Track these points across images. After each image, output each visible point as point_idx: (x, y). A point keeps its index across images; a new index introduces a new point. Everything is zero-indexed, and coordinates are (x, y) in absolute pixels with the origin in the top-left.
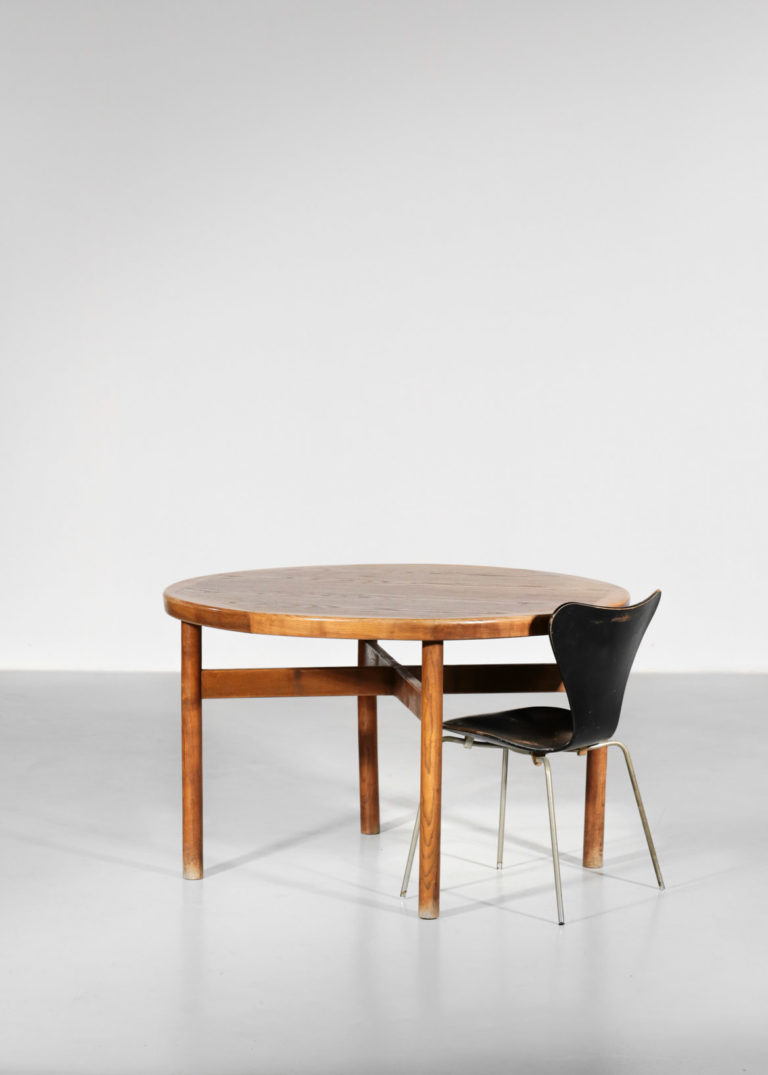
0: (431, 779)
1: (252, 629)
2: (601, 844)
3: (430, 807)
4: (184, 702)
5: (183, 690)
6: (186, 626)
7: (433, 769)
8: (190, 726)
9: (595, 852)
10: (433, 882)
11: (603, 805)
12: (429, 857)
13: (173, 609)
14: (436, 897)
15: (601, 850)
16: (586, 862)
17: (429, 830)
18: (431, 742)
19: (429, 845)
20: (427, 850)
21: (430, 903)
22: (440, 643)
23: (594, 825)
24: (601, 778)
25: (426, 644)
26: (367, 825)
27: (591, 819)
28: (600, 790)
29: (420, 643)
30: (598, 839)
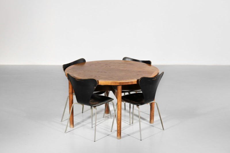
0: (119, 112)
2: (153, 119)
3: (119, 117)
4: (69, 93)
5: (69, 91)
7: (119, 110)
8: (71, 98)
9: (152, 121)
10: (120, 132)
11: (154, 111)
15: (153, 120)
16: (150, 122)
17: (119, 122)
18: (119, 105)
20: (119, 126)
21: (119, 136)
23: (152, 115)
24: (153, 106)
26: (107, 112)
27: (151, 114)
28: (153, 108)
30: (153, 118)
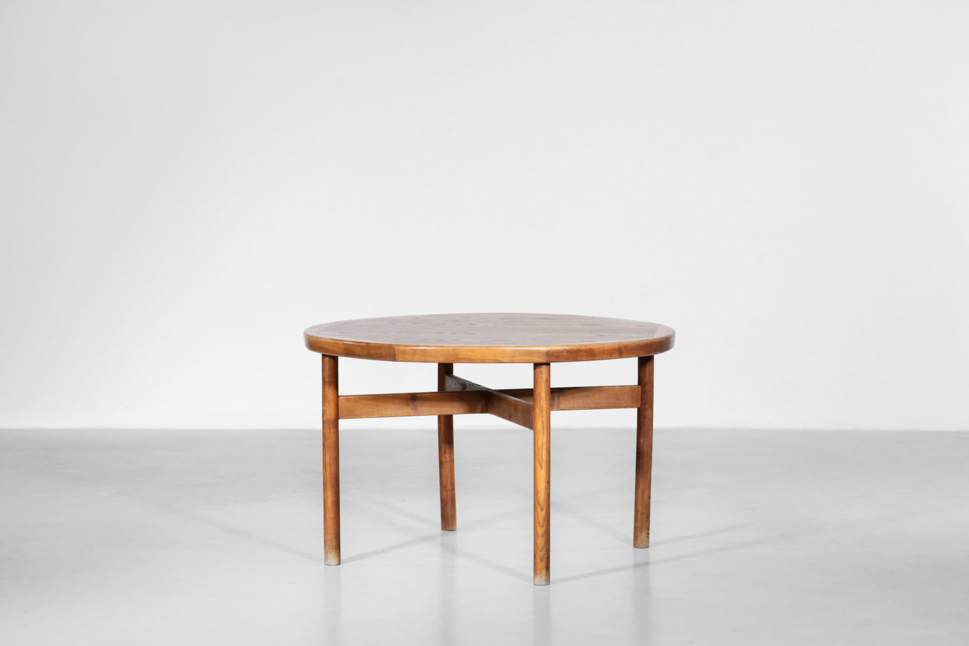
0: (542, 473)
1: (397, 358)
2: (648, 529)
3: (542, 496)
4: (325, 422)
5: (324, 413)
6: (327, 359)
7: (545, 465)
8: (330, 441)
9: (644, 536)
10: (545, 556)
12: (542, 536)
13: (313, 345)
14: (548, 568)
16: (636, 543)
17: (542, 514)
18: (543, 444)
19: (542, 527)
20: (541, 530)
21: (544, 573)
22: (548, 364)
23: (642, 513)
25: (537, 365)
27: (640, 509)
29: (532, 365)
30: (646, 526)
